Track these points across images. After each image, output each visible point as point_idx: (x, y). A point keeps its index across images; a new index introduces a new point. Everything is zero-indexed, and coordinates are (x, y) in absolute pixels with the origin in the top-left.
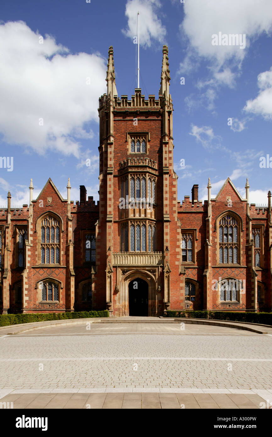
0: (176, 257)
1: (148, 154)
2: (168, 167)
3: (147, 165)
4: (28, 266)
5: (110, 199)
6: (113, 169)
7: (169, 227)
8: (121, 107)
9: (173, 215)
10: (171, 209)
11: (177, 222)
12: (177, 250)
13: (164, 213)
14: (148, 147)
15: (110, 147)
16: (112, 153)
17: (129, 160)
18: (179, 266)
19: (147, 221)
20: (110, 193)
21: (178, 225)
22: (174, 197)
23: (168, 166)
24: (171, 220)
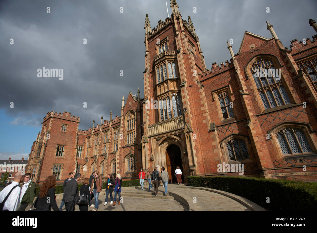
0: (202, 116)
1: (168, 49)
3: (166, 54)
4: (119, 147)
6: (148, 69)
7: (185, 90)
8: (152, 34)
9: (193, 80)
11: (197, 84)
12: (202, 109)
14: (168, 44)
16: (147, 60)
18: (207, 124)
19: (170, 93)
21: (198, 87)
22: (191, 67)
23: (180, 48)
24: (192, 85)
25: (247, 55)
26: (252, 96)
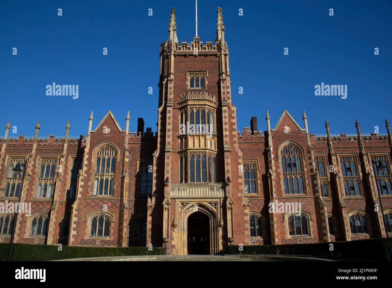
0: (238, 188)
1: (206, 89)
2: (226, 101)
3: (206, 99)
5: (169, 130)
6: (172, 102)
7: (230, 157)
8: (181, 51)
9: (233, 145)
10: (231, 139)
11: (237, 152)
12: (240, 181)
13: (224, 143)
14: (207, 83)
15: (171, 83)
16: (172, 88)
17: (189, 94)
18: (242, 198)
19: (207, 151)
20: (169, 124)
21: (239, 155)
22: (233, 128)
23: (226, 99)
24: (231, 151)
25: (282, 136)
26: (278, 179)
